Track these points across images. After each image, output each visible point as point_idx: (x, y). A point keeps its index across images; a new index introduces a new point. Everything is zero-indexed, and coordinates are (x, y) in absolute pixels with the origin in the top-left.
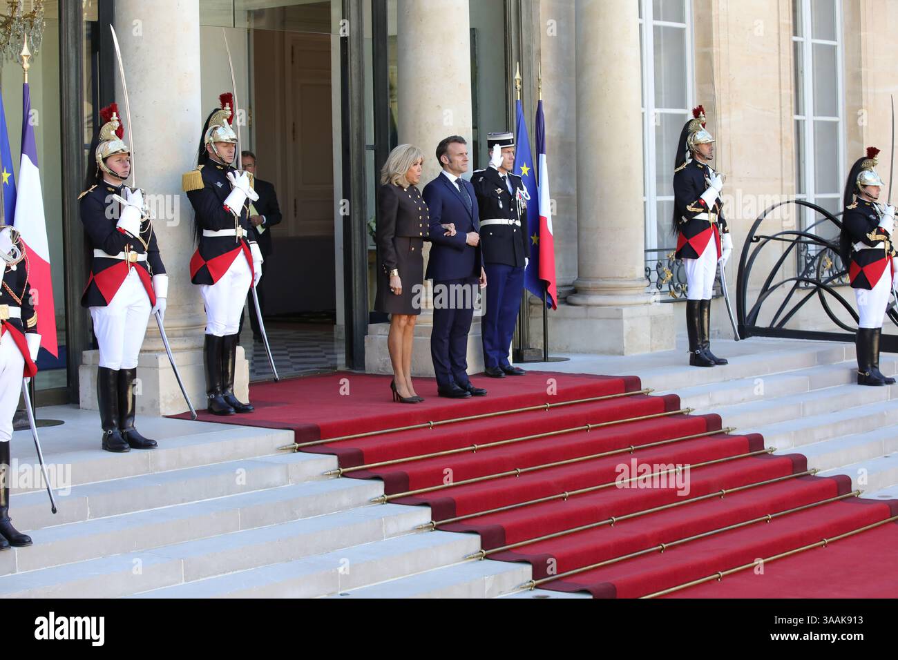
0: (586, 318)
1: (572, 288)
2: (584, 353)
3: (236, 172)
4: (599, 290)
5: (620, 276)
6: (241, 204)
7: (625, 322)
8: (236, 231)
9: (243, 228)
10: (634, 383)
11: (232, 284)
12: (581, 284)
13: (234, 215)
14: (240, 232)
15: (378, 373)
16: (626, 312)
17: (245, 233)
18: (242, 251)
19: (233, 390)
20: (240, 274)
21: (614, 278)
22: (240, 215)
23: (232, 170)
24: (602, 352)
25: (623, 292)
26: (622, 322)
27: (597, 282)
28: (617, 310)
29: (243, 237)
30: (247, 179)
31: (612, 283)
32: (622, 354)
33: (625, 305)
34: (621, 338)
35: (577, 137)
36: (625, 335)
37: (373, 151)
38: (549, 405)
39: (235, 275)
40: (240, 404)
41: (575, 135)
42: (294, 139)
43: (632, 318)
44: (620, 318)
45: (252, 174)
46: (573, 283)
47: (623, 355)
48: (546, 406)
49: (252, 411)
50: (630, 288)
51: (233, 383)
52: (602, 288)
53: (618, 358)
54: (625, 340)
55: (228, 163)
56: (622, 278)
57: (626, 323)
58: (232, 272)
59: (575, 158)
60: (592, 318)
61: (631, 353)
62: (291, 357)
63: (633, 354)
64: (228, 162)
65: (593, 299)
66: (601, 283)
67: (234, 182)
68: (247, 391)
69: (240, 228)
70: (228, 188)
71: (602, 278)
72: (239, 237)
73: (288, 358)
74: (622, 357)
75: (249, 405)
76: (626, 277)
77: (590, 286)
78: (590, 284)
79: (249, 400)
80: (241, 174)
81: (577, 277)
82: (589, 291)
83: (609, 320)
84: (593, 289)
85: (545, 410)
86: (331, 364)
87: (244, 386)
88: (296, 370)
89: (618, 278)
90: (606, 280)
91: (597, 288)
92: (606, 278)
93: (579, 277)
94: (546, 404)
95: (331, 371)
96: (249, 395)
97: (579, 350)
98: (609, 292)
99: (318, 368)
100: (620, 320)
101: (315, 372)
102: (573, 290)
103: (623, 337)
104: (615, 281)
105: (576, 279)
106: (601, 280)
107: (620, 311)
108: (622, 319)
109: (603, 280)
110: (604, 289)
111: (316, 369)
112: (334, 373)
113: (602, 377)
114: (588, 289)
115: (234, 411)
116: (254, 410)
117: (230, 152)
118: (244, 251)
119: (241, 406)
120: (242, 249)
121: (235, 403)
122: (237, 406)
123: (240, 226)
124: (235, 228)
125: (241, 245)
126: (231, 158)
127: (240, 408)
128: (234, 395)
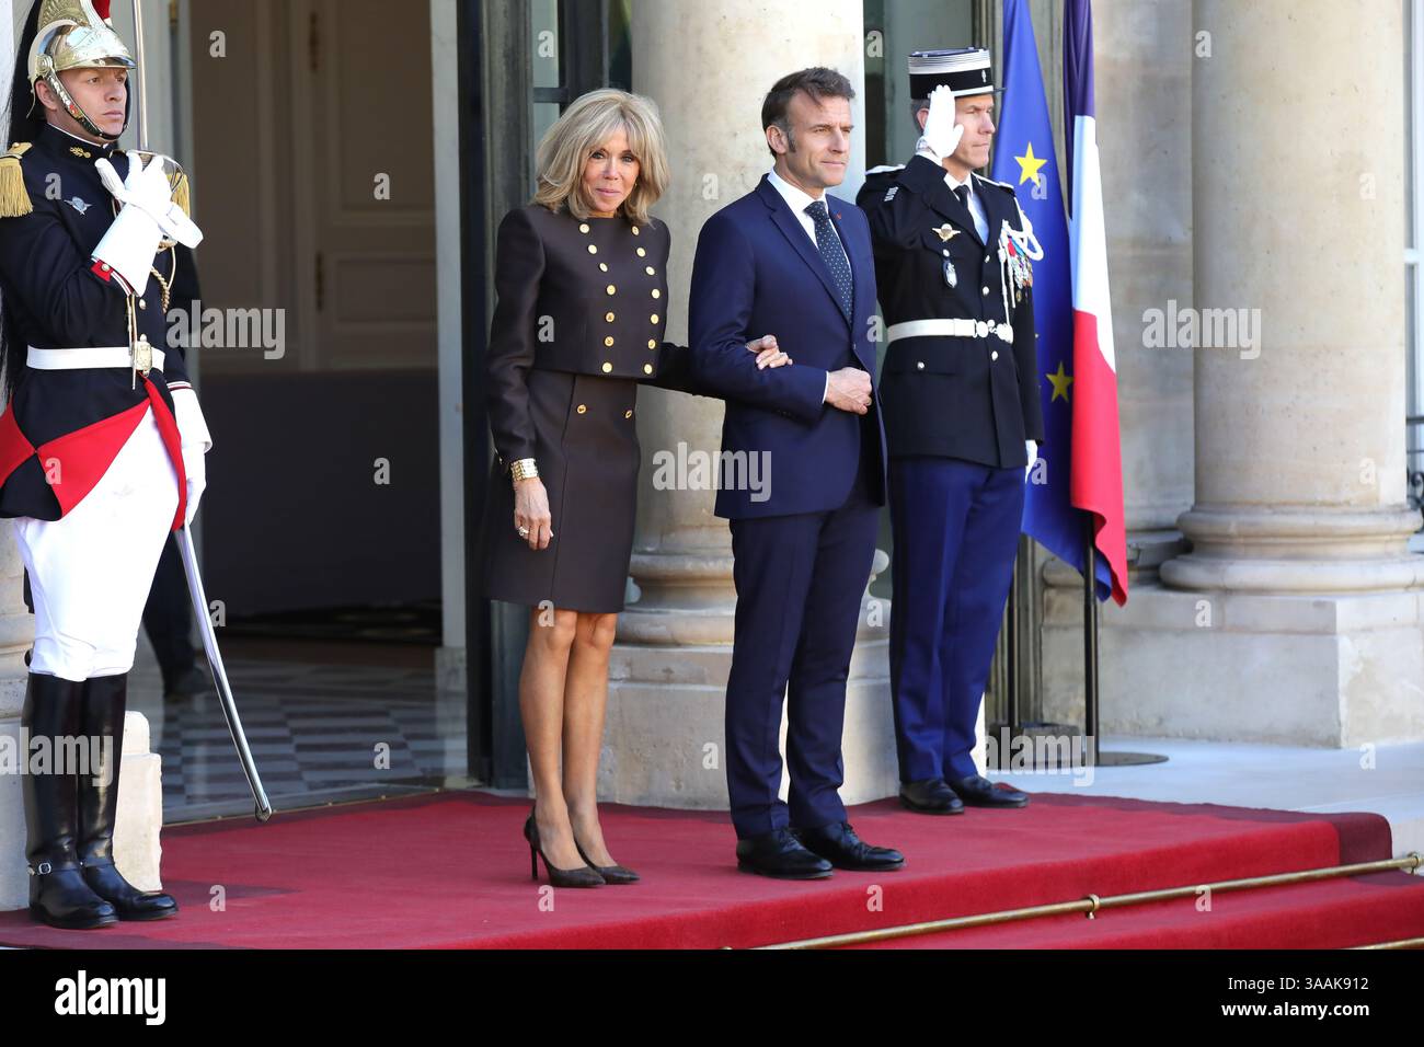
0: (1222, 630)
1: (1175, 537)
2: (1214, 739)
3: (132, 155)
4: (1260, 543)
5: (1329, 498)
7: (1345, 644)
8: (132, 353)
9: (153, 343)
10: (1369, 834)
11: (116, 516)
12: (1206, 524)
13: (126, 294)
14: (146, 357)
16: (1346, 612)
17: (158, 359)
18: (149, 417)
19: (110, 849)
20: (142, 486)
21: (1312, 504)
22: (144, 293)
24: (1269, 738)
25: (1334, 550)
26: (1334, 645)
27: (1255, 519)
28: (1318, 604)
29: (154, 371)
31: (1303, 521)
32: (1333, 743)
33: (1342, 591)
34: (1329, 694)
35: (1197, 63)
36: (1342, 684)
38: (1097, 901)
39: (127, 491)
40: (131, 890)
41: (1188, 57)
43: (1367, 630)
44: (1327, 631)
46: (1180, 519)
47: (1337, 746)
48: (1087, 903)
49: (170, 913)
50: (1357, 536)
51: (110, 826)
52: (1274, 535)
53: (1319, 758)
54: (1342, 699)
55: (106, 136)
56: (1333, 505)
57: (1348, 649)
60: (1239, 630)
61: (1360, 744)
62: (300, 748)
63: (1369, 747)
65: (1243, 572)
66: (1268, 520)
68: (156, 852)
69: (142, 344)
71: (1270, 506)
72: (139, 373)
73: (288, 749)
74: (1329, 753)
75: (162, 895)
76: (1348, 503)
77: (1233, 530)
78: (1232, 523)
79: (162, 879)
80: (147, 161)
81: (1191, 501)
82: (1230, 544)
83: (1292, 637)
84: (1242, 540)
85: (1087, 915)
86: (423, 770)
87: (146, 836)
88: (312, 786)
89: (1323, 504)
90: (1283, 513)
91: (1257, 536)
92: (1285, 504)
93: (1198, 502)
94: (1088, 898)
95: (422, 790)
96: (163, 865)
97: (1197, 732)
98: (1293, 550)
99: (381, 781)
100: (1329, 637)
101: (374, 793)
102: (1179, 543)
103: (1335, 693)
104: (1313, 514)
105: (1189, 509)
106: (1267, 511)
107: (1326, 608)
108: (1334, 633)
109: (1275, 513)
110: (1279, 540)
111: (376, 785)
112: (433, 795)
113: (1266, 814)
114: (1228, 540)
115: (112, 914)
116: (177, 910)
117: (112, 99)
118: (155, 413)
119: (135, 899)
120: (149, 411)
121: (117, 890)
122: (121, 897)
123: (143, 337)
124: (128, 345)
125: (148, 396)
126: (116, 120)
127: (132, 904)
128: (113, 863)
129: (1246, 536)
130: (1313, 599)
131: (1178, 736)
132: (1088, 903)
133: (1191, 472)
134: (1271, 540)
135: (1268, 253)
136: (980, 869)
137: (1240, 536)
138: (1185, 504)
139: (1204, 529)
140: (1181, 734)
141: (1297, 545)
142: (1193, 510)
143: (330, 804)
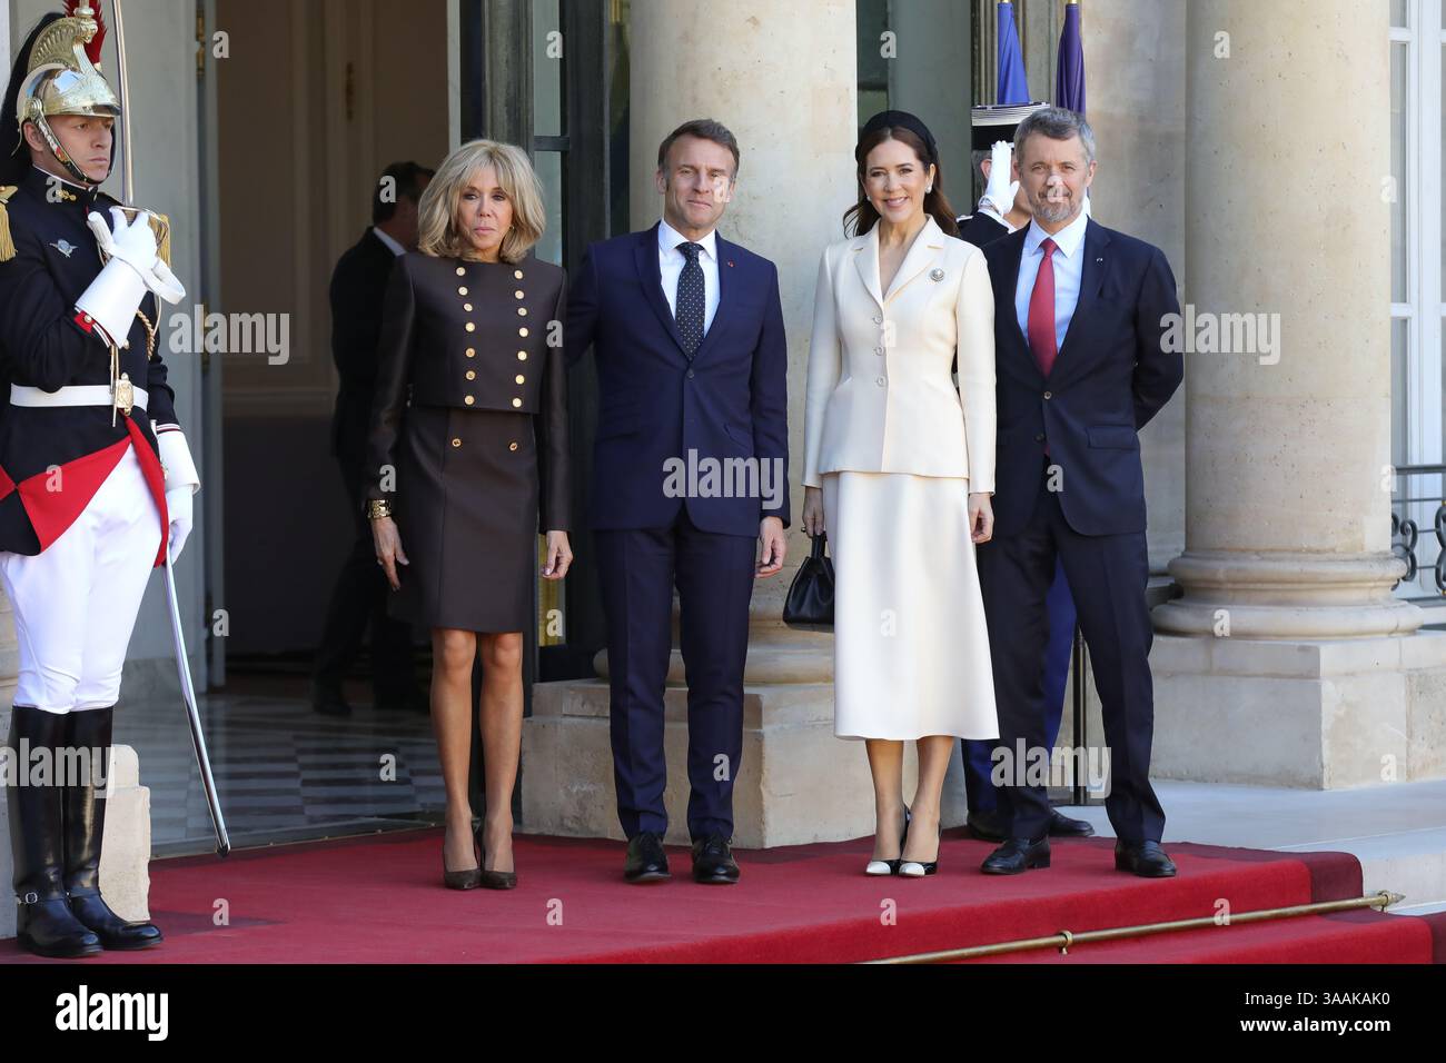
0: (1207, 673)
1: (1166, 582)
2: (1201, 779)
3: (115, 211)
4: (1243, 590)
5: (1314, 545)
6: (132, 309)
7: (1328, 689)
8: (113, 392)
9: (135, 381)
10: (1341, 873)
11: (97, 552)
12: (1195, 569)
13: (107, 343)
14: (128, 395)
15: (563, 834)
16: (1330, 657)
17: (141, 398)
18: (130, 454)
19: (96, 880)
20: (124, 523)
21: (1299, 551)
22: (127, 344)
23: (105, 203)
24: (1254, 779)
26: (1317, 690)
27: (1243, 565)
28: (1303, 649)
29: (135, 409)
30: (150, 235)
31: (1289, 568)
32: (1315, 784)
33: (1328, 636)
34: (1312, 737)
35: (1190, 120)
36: (1326, 726)
37: (559, 154)
38: (1070, 937)
39: (110, 527)
40: (117, 921)
41: (1182, 111)
42: (350, 115)
43: (1350, 674)
44: (1310, 675)
45: (165, 219)
46: (1171, 565)
47: (1320, 788)
48: (1060, 939)
49: (154, 942)
50: (1344, 583)
51: (97, 857)
52: (1260, 581)
53: (1302, 799)
54: (1326, 743)
55: (90, 181)
56: (1318, 552)
57: (1331, 693)
58: (98, 515)
59: (1182, 183)
60: (1227, 672)
61: (1342, 782)
62: (306, 783)
63: (1352, 787)
64: (95, 177)
65: (1223, 619)
66: (1256, 566)
67: (108, 243)
68: (145, 883)
69: (123, 382)
70: (91, 261)
71: (1257, 552)
72: (120, 411)
73: (295, 784)
74: (1315, 794)
75: (148, 925)
76: (1333, 550)
77: (1221, 575)
78: (1221, 569)
79: (151, 910)
80: (132, 219)
81: (1183, 547)
82: (1218, 589)
83: (1277, 680)
84: (1230, 586)
85: (1061, 951)
86: (423, 805)
87: (134, 867)
88: (312, 820)
89: (1309, 551)
90: (1270, 559)
91: (1244, 581)
92: (1272, 551)
93: (1187, 548)
94: (1062, 934)
95: (419, 825)
96: (151, 896)
97: (1185, 773)
98: (1279, 595)
99: (379, 816)
100: (1314, 681)
101: (370, 828)
102: (1171, 587)
103: (1319, 735)
104: (1299, 561)
105: (1180, 554)
106: (1255, 557)
107: (1310, 653)
108: (1318, 677)
109: (1263, 559)
110: (1266, 586)
111: (375, 819)
112: (428, 829)
113: (1241, 853)
114: (1215, 586)
115: (96, 944)
116: (162, 939)
117: (98, 146)
118: (137, 450)
119: (120, 929)
120: (130, 449)
121: (102, 920)
122: (107, 927)
123: (125, 376)
124: (109, 384)
125: (129, 433)
126: (101, 167)
127: (117, 933)
128: (100, 894)
129: (1235, 582)
130: (1297, 644)
131: (1166, 777)
132: (1062, 939)
133: (1183, 518)
134: (1259, 586)
135: (1257, 305)
136: (956, 905)
137: (1229, 581)
138: (1177, 550)
139: (1192, 574)
140: (1169, 775)
141: (1282, 591)
142: (1184, 556)
143: (326, 838)
